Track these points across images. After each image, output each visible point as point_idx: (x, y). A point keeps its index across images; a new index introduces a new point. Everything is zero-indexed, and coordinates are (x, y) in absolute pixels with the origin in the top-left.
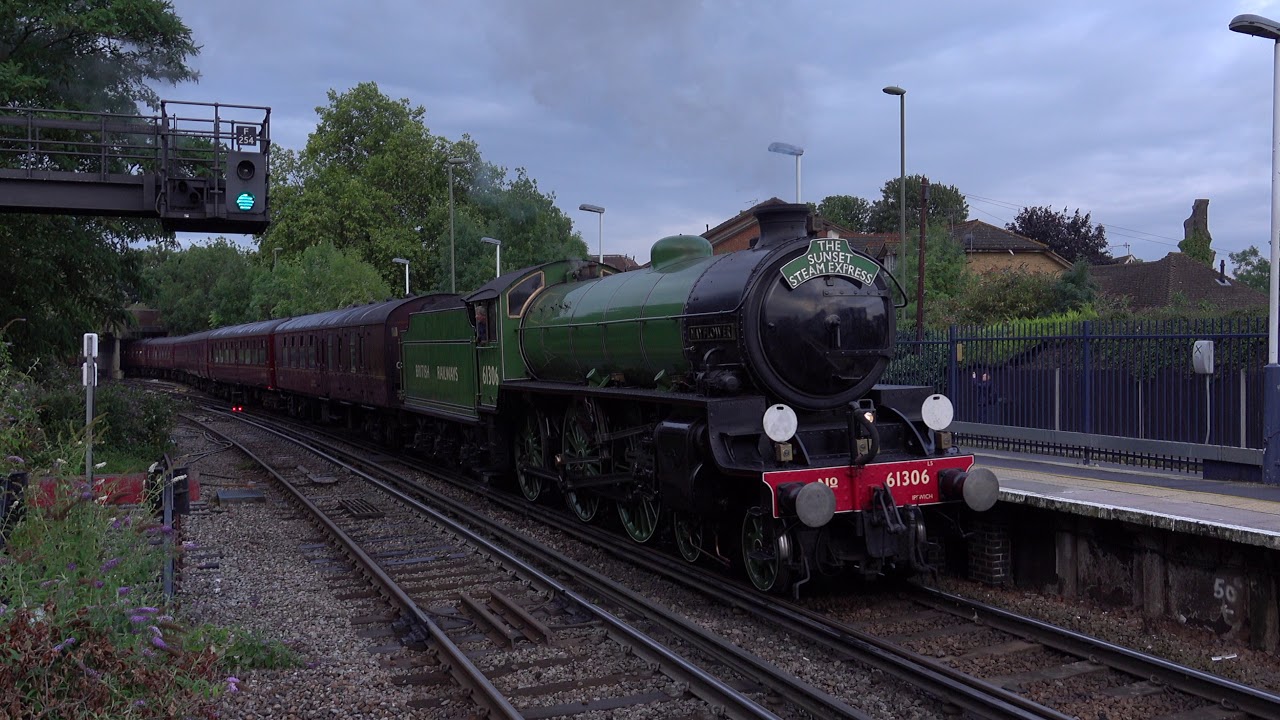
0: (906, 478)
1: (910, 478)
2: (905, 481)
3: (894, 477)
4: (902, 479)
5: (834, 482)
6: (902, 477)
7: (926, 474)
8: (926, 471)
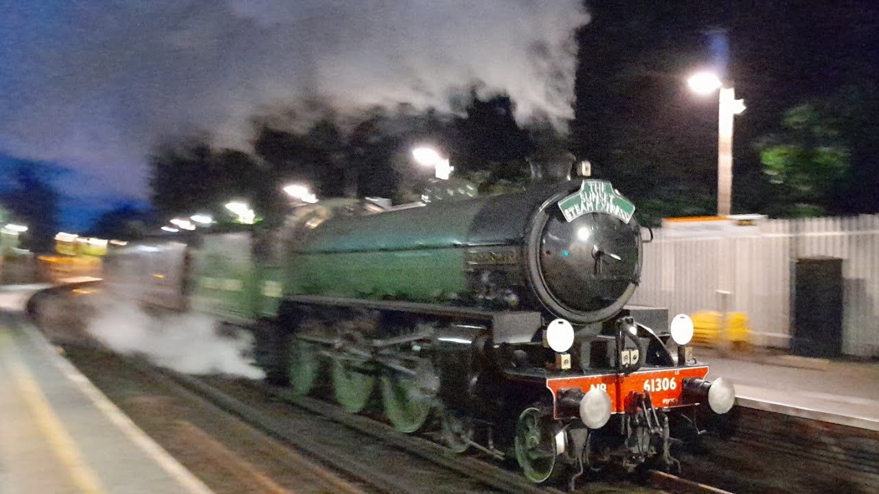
0: (659, 385)
1: (661, 384)
2: (658, 387)
3: (650, 383)
4: (656, 386)
5: (603, 387)
6: (656, 383)
7: (674, 381)
8: (673, 379)
